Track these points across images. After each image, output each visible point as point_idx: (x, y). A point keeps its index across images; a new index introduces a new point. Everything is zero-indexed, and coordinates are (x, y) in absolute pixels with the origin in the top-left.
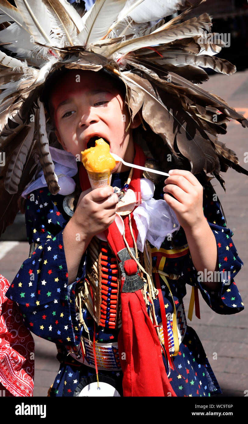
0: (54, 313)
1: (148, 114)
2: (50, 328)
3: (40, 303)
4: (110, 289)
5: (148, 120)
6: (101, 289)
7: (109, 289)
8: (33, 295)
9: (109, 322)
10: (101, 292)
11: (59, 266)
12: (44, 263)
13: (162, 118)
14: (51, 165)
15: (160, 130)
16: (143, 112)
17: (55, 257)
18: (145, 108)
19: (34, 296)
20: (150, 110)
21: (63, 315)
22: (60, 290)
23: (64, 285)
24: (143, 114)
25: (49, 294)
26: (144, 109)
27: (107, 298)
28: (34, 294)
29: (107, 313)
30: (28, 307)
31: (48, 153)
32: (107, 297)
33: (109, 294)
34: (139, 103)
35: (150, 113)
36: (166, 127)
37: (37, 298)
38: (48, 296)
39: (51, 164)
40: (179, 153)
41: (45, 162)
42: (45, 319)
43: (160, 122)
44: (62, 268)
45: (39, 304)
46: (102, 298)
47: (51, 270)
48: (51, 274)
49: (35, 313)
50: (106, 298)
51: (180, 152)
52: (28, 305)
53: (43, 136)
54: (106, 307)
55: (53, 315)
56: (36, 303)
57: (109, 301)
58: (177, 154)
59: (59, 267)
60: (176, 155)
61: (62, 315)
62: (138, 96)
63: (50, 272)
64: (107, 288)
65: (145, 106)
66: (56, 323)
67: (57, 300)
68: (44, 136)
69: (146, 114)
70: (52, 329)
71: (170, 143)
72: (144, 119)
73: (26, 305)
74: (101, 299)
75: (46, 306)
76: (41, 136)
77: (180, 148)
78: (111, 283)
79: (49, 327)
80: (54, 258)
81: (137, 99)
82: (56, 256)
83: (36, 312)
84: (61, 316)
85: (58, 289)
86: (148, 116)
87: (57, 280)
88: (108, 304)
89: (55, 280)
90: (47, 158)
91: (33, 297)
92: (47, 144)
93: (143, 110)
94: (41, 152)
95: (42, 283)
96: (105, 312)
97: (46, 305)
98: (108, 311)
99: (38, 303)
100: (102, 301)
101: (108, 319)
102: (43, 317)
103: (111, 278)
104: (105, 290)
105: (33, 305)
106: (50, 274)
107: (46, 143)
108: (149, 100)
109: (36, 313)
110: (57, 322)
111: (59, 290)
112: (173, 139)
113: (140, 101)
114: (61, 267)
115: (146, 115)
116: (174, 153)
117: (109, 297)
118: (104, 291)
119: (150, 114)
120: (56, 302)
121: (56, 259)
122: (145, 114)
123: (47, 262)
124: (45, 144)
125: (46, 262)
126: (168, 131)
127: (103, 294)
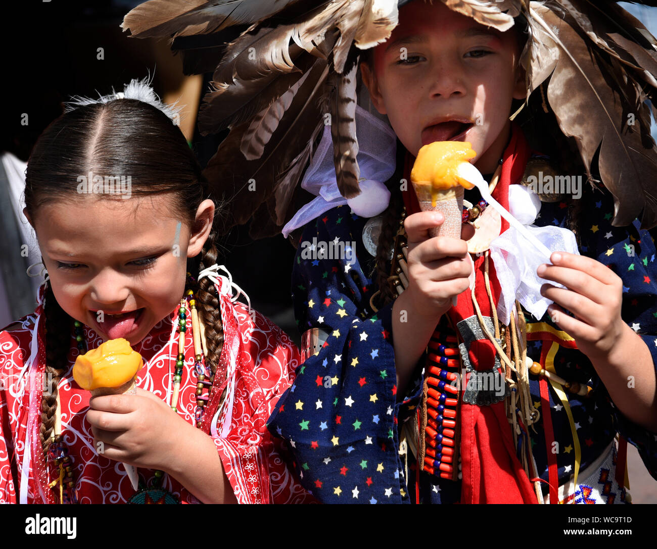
0: (364, 464)
1: (559, 92)
2: (356, 493)
3: (339, 441)
4: (443, 396)
5: (556, 105)
6: (426, 395)
7: (441, 396)
8: (324, 426)
9: (440, 463)
10: (426, 401)
11: (381, 372)
12: (352, 364)
13: (582, 107)
14: (352, 143)
15: (573, 129)
16: (550, 86)
17: (375, 353)
18: (556, 80)
19: (326, 427)
20: (562, 87)
21: (383, 468)
22: (379, 419)
23: (387, 410)
24: (549, 91)
25: (357, 425)
26: (553, 81)
27: (437, 414)
28: (327, 424)
29: (436, 445)
30: (315, 448)
31: (352, 120)
32: (437, 412)
33: (442, 407)
34: (545, 67)
35: (563, 93)
36: (585, 125)
37: (332, 431)
38: (356, 429)
39: (353, 141)
40: (598, 181)
41: (342, 135)
42: (345, 474)
43: (576, 113)
44: (386, 375)
45: (338, 444)
46: (428, 414)
47: (364, 379)
48: (365, 385)
49: (327, 461)
50: (435, 414)
51: (600, 179)
52: (314, 444)
53: (346, 84)
54: (435, 433)
55: (361, 467)
56: (332, 440)
57: (441, 422)
58: (595, 182)
59: (380, 374)
60: (592, 184)
61: (380, 468)
62: (547, 54)
63: (362, 382)
64: (437, 394)
65: (555, 76)
66: (367, 482)
67: (371, 438)
68: (351, 83)
69: (555, 90)
70: (359, 495)
71: (586, 158)
72: (549, 102)
73: (311, 445)
74: (426, 416)
75: (350, 449)
76: (344, 82)
77: (602, 171)
78: (444, 385)
79: (353, 491)
80: (371, 354)
81: (543, 59)
82: (377, 351)
83: (330, 460)
84: (378, 470)
85: (374, 416)
86: (557, 98)
87: (374, 398)
88: (438, 427)
89: (370, 398)
90: (348, 127)
91: (325, 430)
92: (352, 102)
93: (551, 84)
94: (338, 112)
95: (345, 402)
96: (433, 443)
97: (350, 446)
98: (438, 441)
99: (335, 441)
100: (428, 420)
101: (437, 459)
102: (341, 471)
103: (446, 374)
104: (434, 398)
105: (326, 445)
106: (361, 385)
107: (352, 98)
108: (566, 67)
109: (329, 462)
110: (369, 481)
111: (376, 419)
112: (593, 151)
113: (550, 64)
114: (384, 373)
115: (554, 95)
116: (589, 178)
117: (441, 412)
118: (431, 400)
119: (561, 94)
120: (369, 441)
121: (376, 357)
122: (553, 93)
123: (357, 362)
124: (348, 100)
125: (355, 362)
126: (587, 133)
127: (430, 406)
